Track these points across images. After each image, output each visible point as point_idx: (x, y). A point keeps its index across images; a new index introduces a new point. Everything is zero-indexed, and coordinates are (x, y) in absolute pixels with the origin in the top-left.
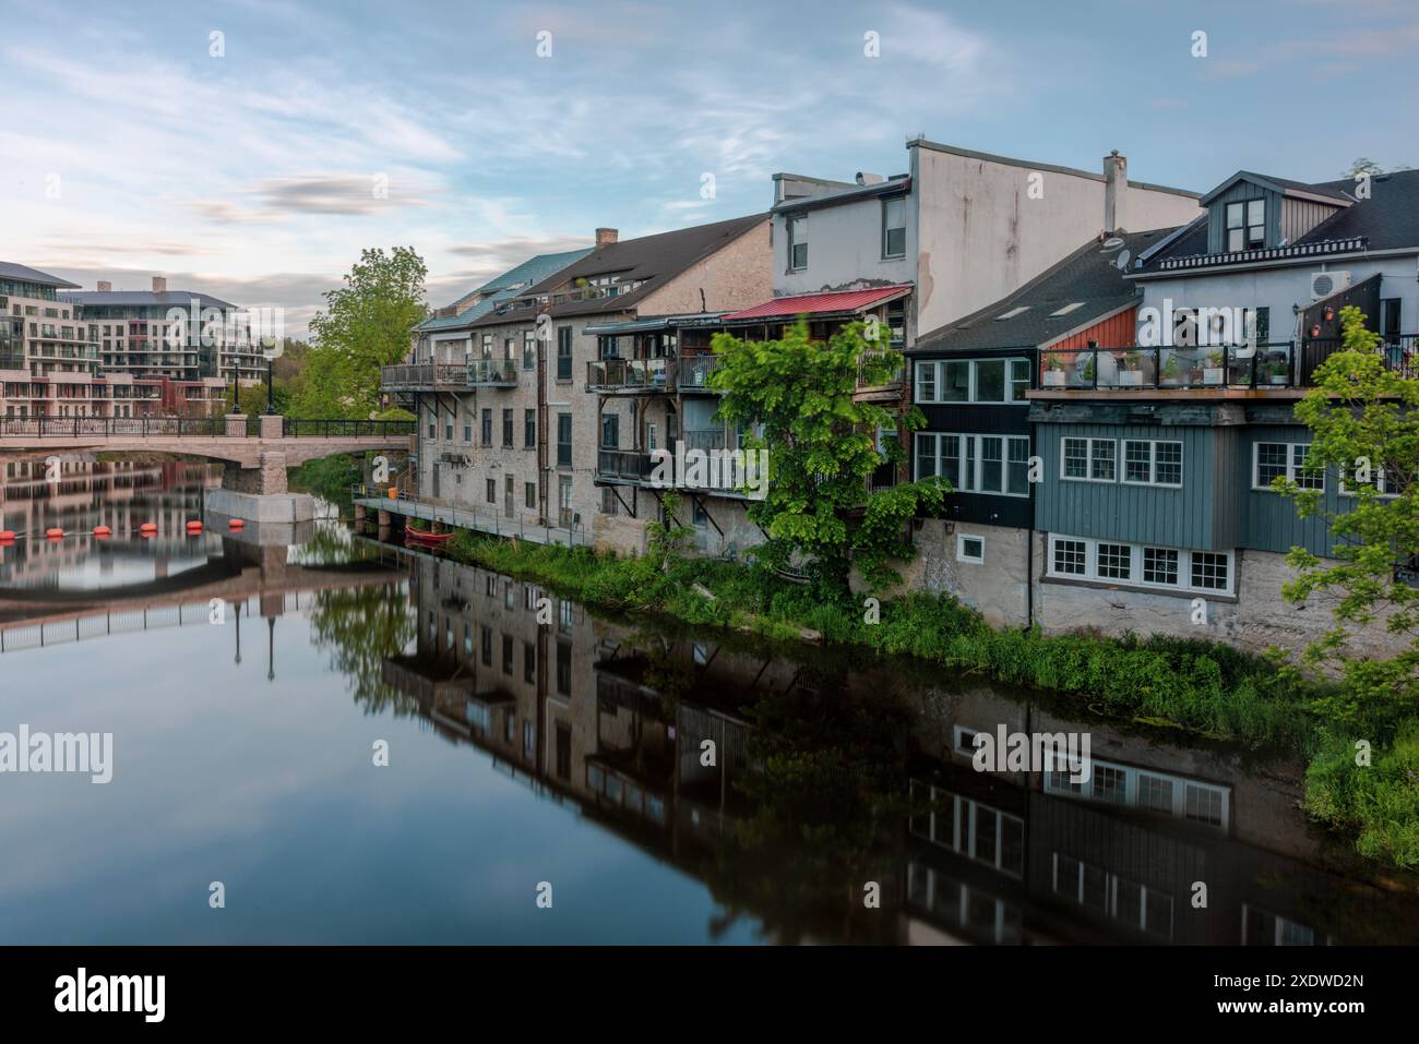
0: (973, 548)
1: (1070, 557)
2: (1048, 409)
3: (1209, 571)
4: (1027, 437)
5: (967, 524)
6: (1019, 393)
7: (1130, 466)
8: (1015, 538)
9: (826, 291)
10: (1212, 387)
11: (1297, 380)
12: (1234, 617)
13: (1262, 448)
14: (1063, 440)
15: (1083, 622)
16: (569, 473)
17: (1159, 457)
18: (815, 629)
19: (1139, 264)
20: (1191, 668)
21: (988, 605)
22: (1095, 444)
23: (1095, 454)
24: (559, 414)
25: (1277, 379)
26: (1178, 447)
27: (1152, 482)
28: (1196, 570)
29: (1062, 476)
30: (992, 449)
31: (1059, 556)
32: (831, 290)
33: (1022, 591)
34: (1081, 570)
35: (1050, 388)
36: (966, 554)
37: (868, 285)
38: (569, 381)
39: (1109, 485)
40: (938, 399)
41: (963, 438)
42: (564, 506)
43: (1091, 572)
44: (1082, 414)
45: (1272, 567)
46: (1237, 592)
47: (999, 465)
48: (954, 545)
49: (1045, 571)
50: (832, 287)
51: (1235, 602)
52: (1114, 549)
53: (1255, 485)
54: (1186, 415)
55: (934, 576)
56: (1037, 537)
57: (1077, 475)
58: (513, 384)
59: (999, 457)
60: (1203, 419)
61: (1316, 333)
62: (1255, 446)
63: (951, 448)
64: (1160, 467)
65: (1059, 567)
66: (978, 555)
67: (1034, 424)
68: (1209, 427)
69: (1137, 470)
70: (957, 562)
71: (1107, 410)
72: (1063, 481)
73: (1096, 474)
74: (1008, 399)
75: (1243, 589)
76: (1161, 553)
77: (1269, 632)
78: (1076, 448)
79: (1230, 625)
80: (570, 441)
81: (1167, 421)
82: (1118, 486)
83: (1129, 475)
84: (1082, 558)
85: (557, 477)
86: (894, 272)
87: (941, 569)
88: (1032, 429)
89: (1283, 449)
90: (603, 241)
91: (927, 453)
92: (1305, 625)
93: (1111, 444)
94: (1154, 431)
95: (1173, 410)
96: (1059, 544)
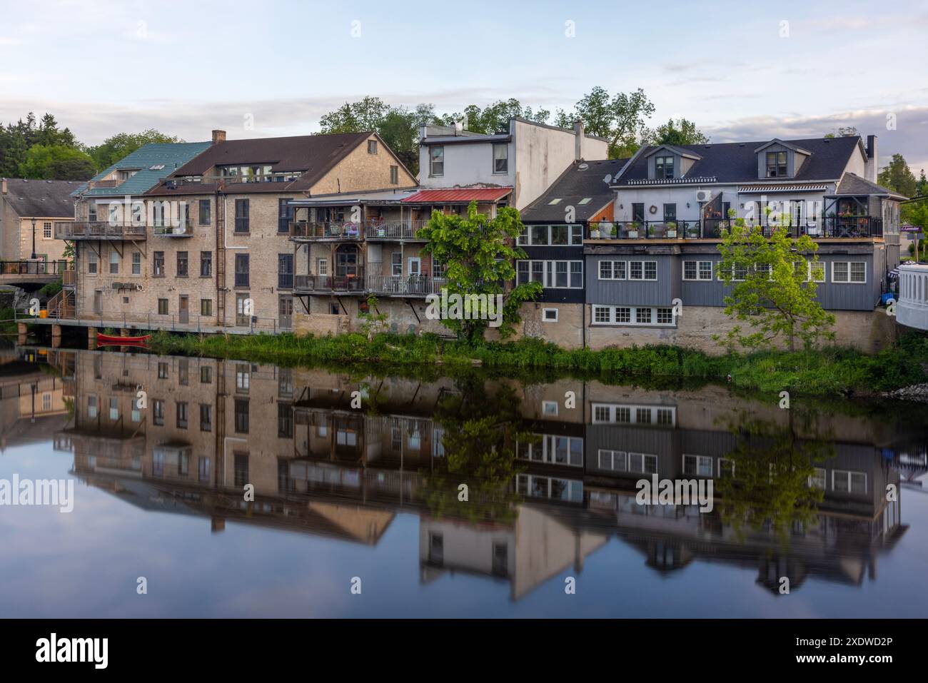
0: (551, 315)
1: (603, 315)
2: (593, 248)
3: (665, 316)
4: (582, 261)
5: (547, 304)
6: (577, 240)
7: (632, 272)
8: (577, 308)
9: (457, 188)
10: (671, 238)
11: (702, 235)
12: (676, 335)
13: (686, 263)
14: (599, 262)
15: (610, 343)
16: (246, 292)
17: (646, 268)
18: (478, 359)
19: (615, 181)
20: (665, 355)
21: (560, 341)
22: (616, 263)
23: (615, 267)
24: (236, 254)
25: (693, 235)
26: (655, 264)
27: (643, 279)
28: (659, 316)
29: (599, 278)
30: (561, 267)
31: (597, 315)
32: (460, 187)
33: (580, 332)
34: (608, 320)
35: (594, 239)
36: (547, 318)
37: (485, 186)
38: (246, 233)
39: (623, 281)
40: (530, 243)
41: (545, 262)
42: (240, 312)
43: (613, 321)
44: (611, 250)
45: (691, 312)
46: (676, 324)
47: (566, 275)
48: (540, 314)
49: (591, 322)
50: (461, 186)
51: (676, 328)
52: (623, 310)
53: (683, 279)
54: (660, 250)
55: (529, 330)
56: (587, 307)
57: (606, 277)
58: (191, 235)
59: (566, 270)
60: (667, 251)
61: (707, 217)
62: (683, 263)
63: (538, 267)
64: (646, 273)
65: (597, 320)
66: (554, 317)
67: (585, 255)
68: (670, 255)
69: (636, 274)
70: (542, 322)
71: (623, 248)
72: (600, 280)
73: (616, 276)
74: (570, 244)
75: (679, 322)
76: (643, 310)
77: (691, 339)
78: (606, 266)
79: (675, 338)
80: (248, 271)
81: (652, 253)
82: (628, 281)
83: (632, 276)
84: (608, 315)
85: (235, 294)
86: (501, 180)
87: (534, 326)
88: (584, 257)
89: (695, 263)
90: (218, 138)
91: (524, 270)
92: (705, 334)
93: (624, 263)
94: (644, 257)
95: (654, 248)
96: (597, 309)
